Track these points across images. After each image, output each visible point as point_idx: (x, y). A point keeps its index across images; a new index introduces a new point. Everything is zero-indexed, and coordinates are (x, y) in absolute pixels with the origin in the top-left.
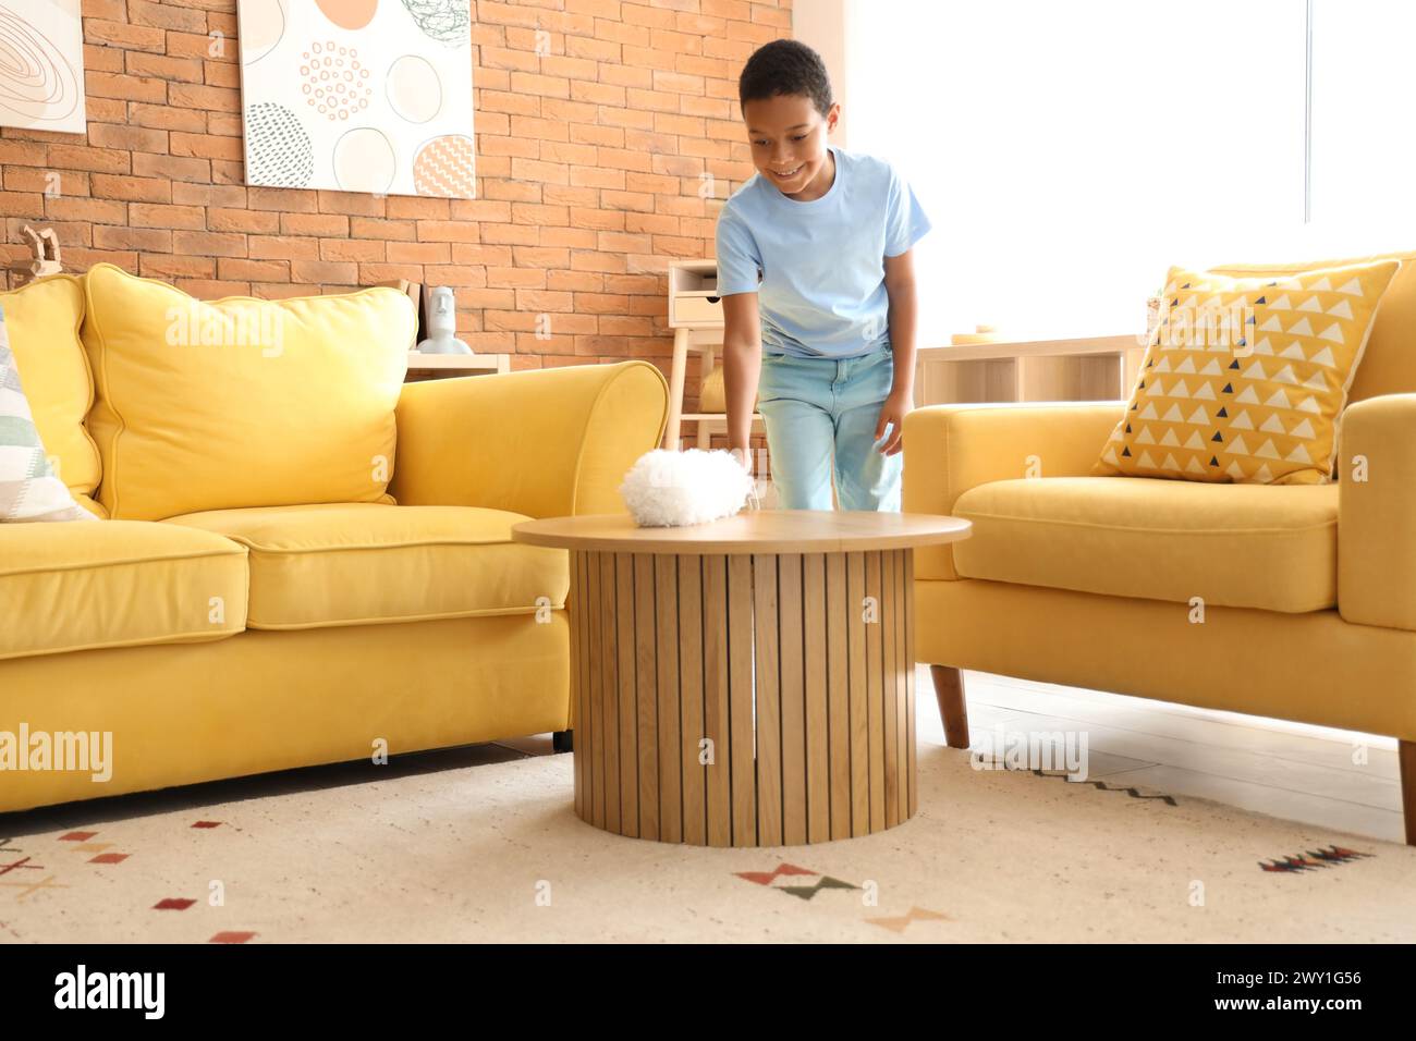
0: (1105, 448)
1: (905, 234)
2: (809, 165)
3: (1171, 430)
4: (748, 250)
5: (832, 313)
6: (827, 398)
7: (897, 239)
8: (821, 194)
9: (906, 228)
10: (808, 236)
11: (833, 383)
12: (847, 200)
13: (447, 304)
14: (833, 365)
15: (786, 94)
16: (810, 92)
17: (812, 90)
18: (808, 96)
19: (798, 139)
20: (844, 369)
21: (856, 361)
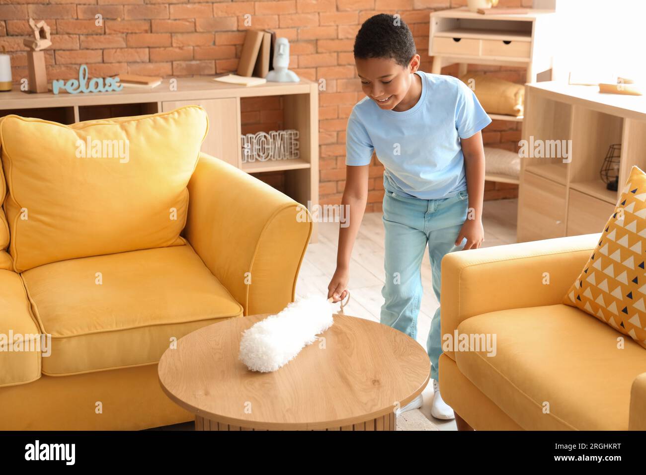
0: (570, 290)
1: (471, 125)
2: (396, 97)
3: (601, 295)
4: (365, 140)
5: (419, 177)
6: (421, 224)
7: (465, 130)
8: (411, 107)
9: (471, 123)
10: (402, 133)
11: (425, 213)
12: (428, 110)
13: (284, 51)
14: (425, 203)
15: (376, 57)
16: (393, 55)
17: (394, 52)
18: (391, 57)
19: (386, 83)
20: (432, 207)
21: (440, 202)
